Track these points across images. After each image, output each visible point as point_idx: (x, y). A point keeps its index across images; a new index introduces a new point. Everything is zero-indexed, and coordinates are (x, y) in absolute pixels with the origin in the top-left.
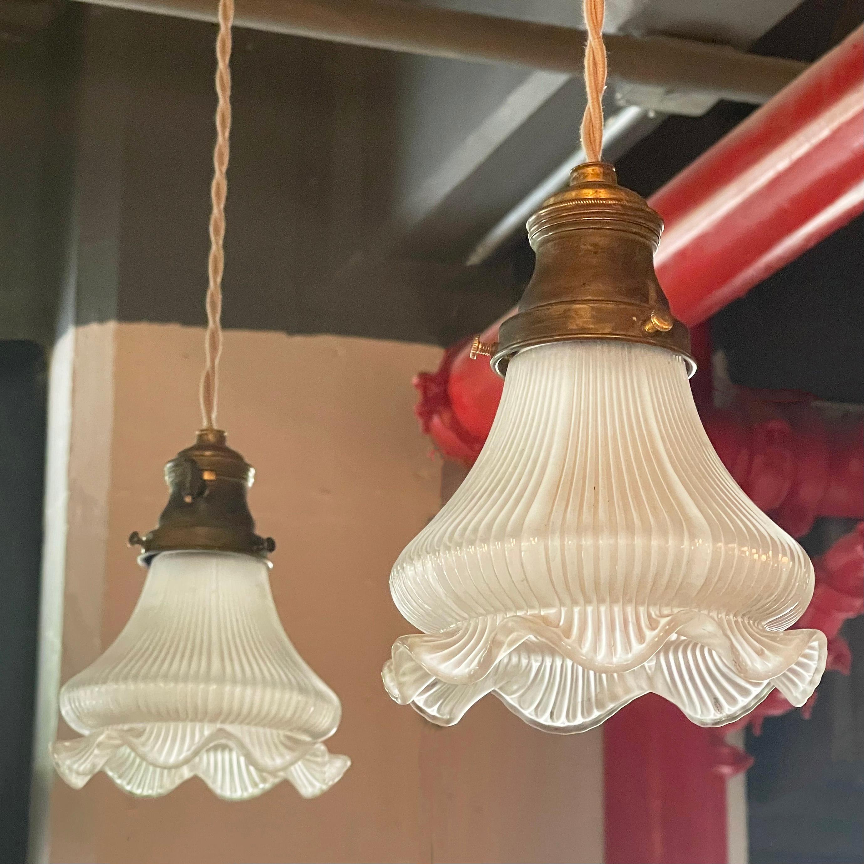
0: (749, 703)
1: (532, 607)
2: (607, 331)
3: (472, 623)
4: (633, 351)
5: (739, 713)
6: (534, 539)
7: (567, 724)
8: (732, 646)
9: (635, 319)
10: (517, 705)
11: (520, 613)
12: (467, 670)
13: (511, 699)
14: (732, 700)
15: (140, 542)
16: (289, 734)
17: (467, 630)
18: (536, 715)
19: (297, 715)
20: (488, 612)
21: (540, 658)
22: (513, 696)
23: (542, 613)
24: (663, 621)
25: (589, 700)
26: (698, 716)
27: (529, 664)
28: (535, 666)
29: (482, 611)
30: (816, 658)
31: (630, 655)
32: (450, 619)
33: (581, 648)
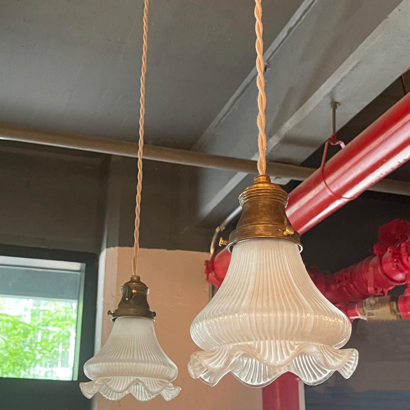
0: (327, 376)
1: (244, 341)
2: (270, 234)
3: (221, 347)
4: (280, 242)
5: (323, 380)
6: (245, 314)
7: (258, 384)
8: (323, 357)
9: (280, 230)
10: (238, 376)
11: (240, 344)
12: (220, 366)
13: (237, 374)
14: (320, 375)
15: (111, 314)
16: (160, 380)
17: (219, 350)
18: (246, 380)
19: (163, 373)
20: (228, 343)
21: (247, 359)
22: (237, 373)
23: (249, 343)
24: (296, 347)
25: (266, 375)
26: (307, 381)
27: (243, 361)
28: (245, 362)
29: (225, 342)
30: (354, 360)
31: (283, 361)
32: (213, 346)
33: (264, 357)
